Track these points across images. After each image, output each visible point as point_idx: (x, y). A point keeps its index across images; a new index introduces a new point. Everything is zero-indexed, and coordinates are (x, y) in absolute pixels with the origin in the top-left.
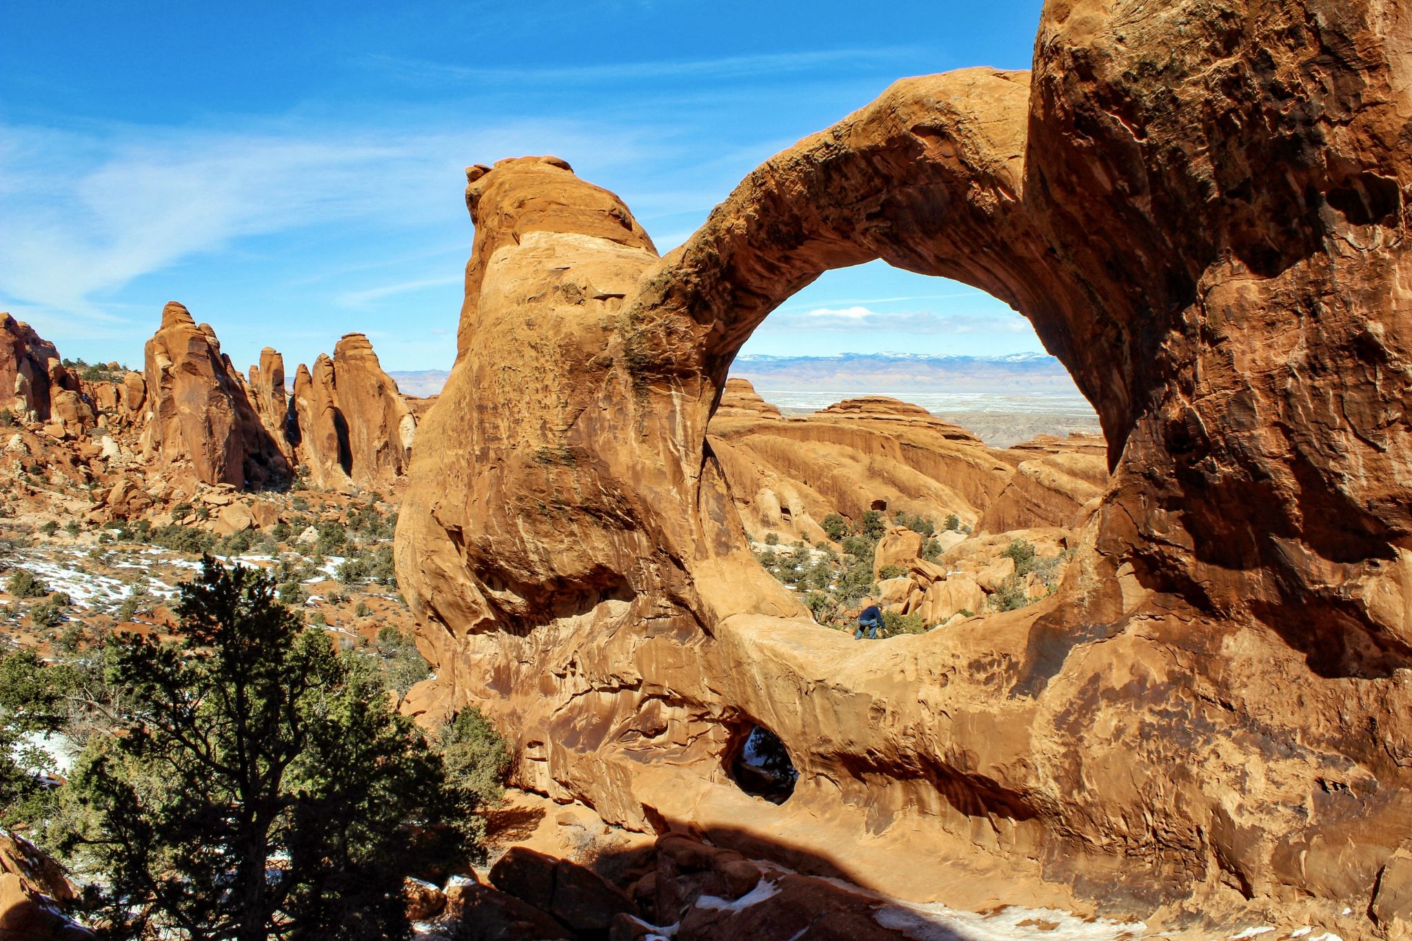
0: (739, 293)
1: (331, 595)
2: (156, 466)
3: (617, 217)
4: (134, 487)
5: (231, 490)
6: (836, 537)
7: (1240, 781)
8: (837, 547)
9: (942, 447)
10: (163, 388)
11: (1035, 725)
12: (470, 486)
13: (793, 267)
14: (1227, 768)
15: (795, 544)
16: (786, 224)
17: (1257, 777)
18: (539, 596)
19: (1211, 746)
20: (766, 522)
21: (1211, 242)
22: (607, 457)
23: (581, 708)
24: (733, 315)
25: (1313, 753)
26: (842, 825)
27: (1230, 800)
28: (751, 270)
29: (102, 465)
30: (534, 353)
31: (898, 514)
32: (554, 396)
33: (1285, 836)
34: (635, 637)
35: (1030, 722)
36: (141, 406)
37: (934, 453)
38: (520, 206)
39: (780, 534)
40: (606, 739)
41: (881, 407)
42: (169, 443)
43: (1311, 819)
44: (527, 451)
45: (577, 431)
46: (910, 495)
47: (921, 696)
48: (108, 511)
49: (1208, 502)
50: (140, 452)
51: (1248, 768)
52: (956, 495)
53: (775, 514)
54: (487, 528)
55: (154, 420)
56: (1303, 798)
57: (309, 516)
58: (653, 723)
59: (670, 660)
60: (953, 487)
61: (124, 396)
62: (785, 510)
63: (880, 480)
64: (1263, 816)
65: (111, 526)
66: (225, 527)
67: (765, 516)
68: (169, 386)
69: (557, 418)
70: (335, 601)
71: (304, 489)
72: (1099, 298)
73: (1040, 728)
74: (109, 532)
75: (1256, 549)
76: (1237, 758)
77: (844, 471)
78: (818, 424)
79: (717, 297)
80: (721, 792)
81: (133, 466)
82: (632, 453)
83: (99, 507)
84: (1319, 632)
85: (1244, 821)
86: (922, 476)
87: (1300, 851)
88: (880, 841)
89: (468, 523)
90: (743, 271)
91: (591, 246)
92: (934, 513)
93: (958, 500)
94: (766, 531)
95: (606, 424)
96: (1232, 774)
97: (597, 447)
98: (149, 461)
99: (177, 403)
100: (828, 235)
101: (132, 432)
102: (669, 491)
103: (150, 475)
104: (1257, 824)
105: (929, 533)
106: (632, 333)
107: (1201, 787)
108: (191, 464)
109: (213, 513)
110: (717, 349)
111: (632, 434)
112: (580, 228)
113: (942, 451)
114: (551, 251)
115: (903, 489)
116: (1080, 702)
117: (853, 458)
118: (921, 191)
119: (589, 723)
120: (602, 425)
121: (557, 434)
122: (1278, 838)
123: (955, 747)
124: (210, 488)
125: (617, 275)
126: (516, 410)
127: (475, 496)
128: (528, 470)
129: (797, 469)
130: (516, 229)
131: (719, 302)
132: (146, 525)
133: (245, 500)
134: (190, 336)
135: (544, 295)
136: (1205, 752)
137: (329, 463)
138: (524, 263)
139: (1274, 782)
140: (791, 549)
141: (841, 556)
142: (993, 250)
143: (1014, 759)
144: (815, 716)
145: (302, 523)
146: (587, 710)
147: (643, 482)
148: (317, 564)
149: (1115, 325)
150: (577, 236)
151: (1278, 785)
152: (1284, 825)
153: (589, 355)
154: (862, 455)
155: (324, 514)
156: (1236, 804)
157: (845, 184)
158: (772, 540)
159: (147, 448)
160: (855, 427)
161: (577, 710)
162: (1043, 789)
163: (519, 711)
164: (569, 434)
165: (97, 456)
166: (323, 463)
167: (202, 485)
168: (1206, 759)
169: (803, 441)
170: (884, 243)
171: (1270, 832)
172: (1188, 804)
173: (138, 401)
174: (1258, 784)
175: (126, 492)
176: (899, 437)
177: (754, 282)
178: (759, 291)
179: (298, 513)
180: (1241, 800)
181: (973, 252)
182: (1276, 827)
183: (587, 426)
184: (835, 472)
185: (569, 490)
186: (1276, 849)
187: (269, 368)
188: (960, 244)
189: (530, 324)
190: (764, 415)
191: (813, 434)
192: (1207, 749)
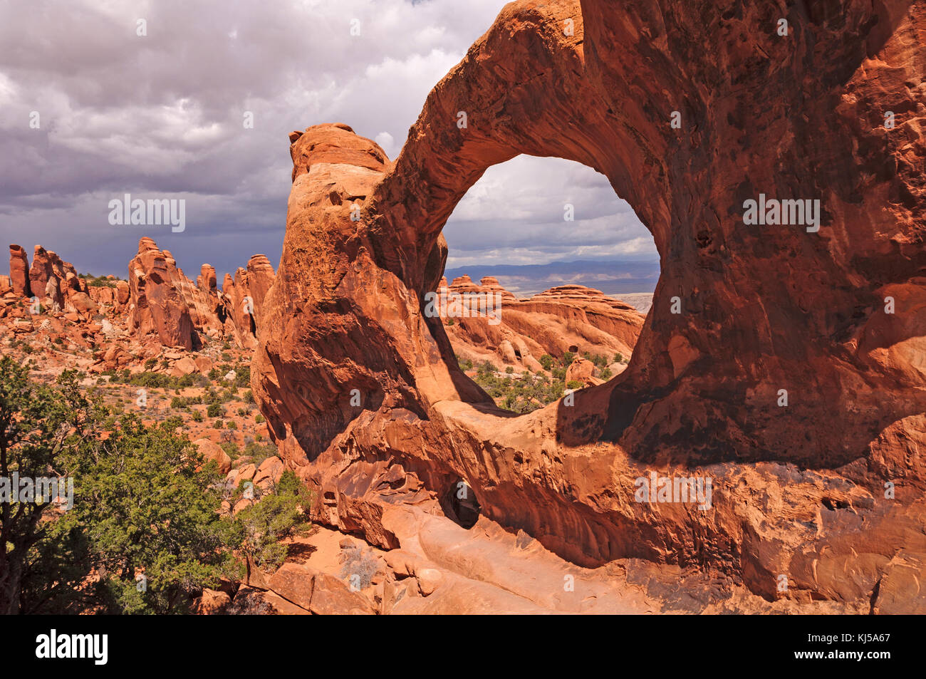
0: (434, 189)
1: (240, 410)
2: (137, 337)
3: (373, 155)
4: (120, 350)
5: (182, 350)
6: (547, 368)
7: (763, 502)
8: (549, 374)
9: (611, 313)
10: (140, 290)
11: (615, 464)
12: (283, 328)
13: (463, 165)
14: (753, 492)
15: (523, 373)
16: (451, 131)
17: (776, 499)
18: (330, 397)
19: (740, 476)
20: (506, 360)
21: (715, 64)
22: (360, 303)
23: (356, 469)
24: (431, 204)
25: (820, 477)
26: (503, 542)
27: (755, 517)
28: (438, 171)
29: (102, 337)
30: (314, 239)
31: (586, 354)
32: (327, 266)
33: (800, 548)
34: (385, 420)
35: (612, 463)
36: (127, 301)
37: (606, 317)
38: (312, 150)
39: (514, 367)
40: (369, 489)
41: (574, 291)
42: (144, 323)
43: (820, 533)
44: (313, 302)
45: (342, 287)
46: (592, 343)
47: (543, 447)
48: (103, 366)
49: (726, 283)
50: (126, 329)
51: (769, 492)
52: (621, 341)
53: (512, 355)
54: (294, 353)
55: (135, 309)
56: (813, 515)
57: (231, 364)
58: (397, 476)
59: (405, 434)
60: (618, 337)
61: (117, 295)
62: (518, 353)
63: (574, 334)
64: (781, 531)
65: (104, 373)
66: (179, 373)
67: (506, 357)
68: (143, 288)
69: (330, 280)
70: (242, 414)
71: (230, 349)
72: (643, 140)
73: (619, 466)
74: (103, 377)
75: (766, 316)
76: (760, 484)
77: (553, 329)
78: (537, 302)
79: (420, 192)
80: (437, 521)
81: (122, 337)
82: (375, 299)
83: (98, 363)
84: (820, 379)
85: (768, 535)
86: (599, 330)
87: (813, 559)
88: (526, 553)
89: (282, 352)
90: (433, 172)
91: (354, 171)
92: (608, 353)
93: (621, 344)
94: (507, 366)
95: (359, 282)
96: (756, 497)
97: (354, 297)
98: (132, 334)
99: (148, 298)
100: (476, 135)
101: (122, 317)
102: (400, 323)
103: (132, 342)
104: (777, 537)
105: (605, 364)
106: (371, 221)
107: (733, 508)
108: (158, 335)
109: (171, 364)
110: (424, 229)
111: (376, 288)
112: (346, 160)
113: (611, 315)
114: (328, 174)
115: (587, 339)
116: (646, 446)
117: (558, 321)
118: (526, 87)
119: (360, 478)
120: (357, 283)
121: (330, 290)
122: (794, 549)
123: (565, 483)
124: (169, 349)
125: (362, 184)
126: (306, 276)
127: (286, 334)
128: (315, 315)
129: (525, 328)
130: (308, 163)
131: (422, 195)
132: (127, 373)
133: (192, 356)
134: (155, 257)
135: (319, 201)
136: (736, 480)
137: (245, 333)
138: (311, 182)
139: (789, 503)
140: (521, 376)
141: (551, 379)
142: (575, 123)
143: (602, 490)
144: (485, 466)
145: (226, 369)
146: (360, 470)
147: (383, 318)
148: (233, 392)
149: (657, 161)
150: (345, 165)
151: (793, 504)
152: (799, 538)
153: (346, 237)
154: (563, 319)
155: (241, 363)
156: (760, 521)
157: (481, 93)
158: (510, 371)
159: (130, 325)
160: (558, 303)
161: (354, 470)
162: (623, 512)
163: (321, 472)
164: (337, 289)
165: (98, 331)
166: (241, 333)
167: (164, 348)
168: (736, 486)
169: (527, 312)
170: (509, 134)
171: (788, 544)
172: (725, 522)
173: (126, 297)
174: (777, 505)
175: (116, 353)
176: (584, 308)
177: (442, 180)
178: (447, 187)
179: (225, 363)
180: (764, 518)
181: (564, 129)
182: (793, 539)
183: (348, 283)
184: (547, 329)
185: (340, 326)
186: (793, 558)
187: (207, 277)
188: (555, 124)
189: (311, 220)
190: (505, 298)
191: (534, 308)
192: (737, 477)
